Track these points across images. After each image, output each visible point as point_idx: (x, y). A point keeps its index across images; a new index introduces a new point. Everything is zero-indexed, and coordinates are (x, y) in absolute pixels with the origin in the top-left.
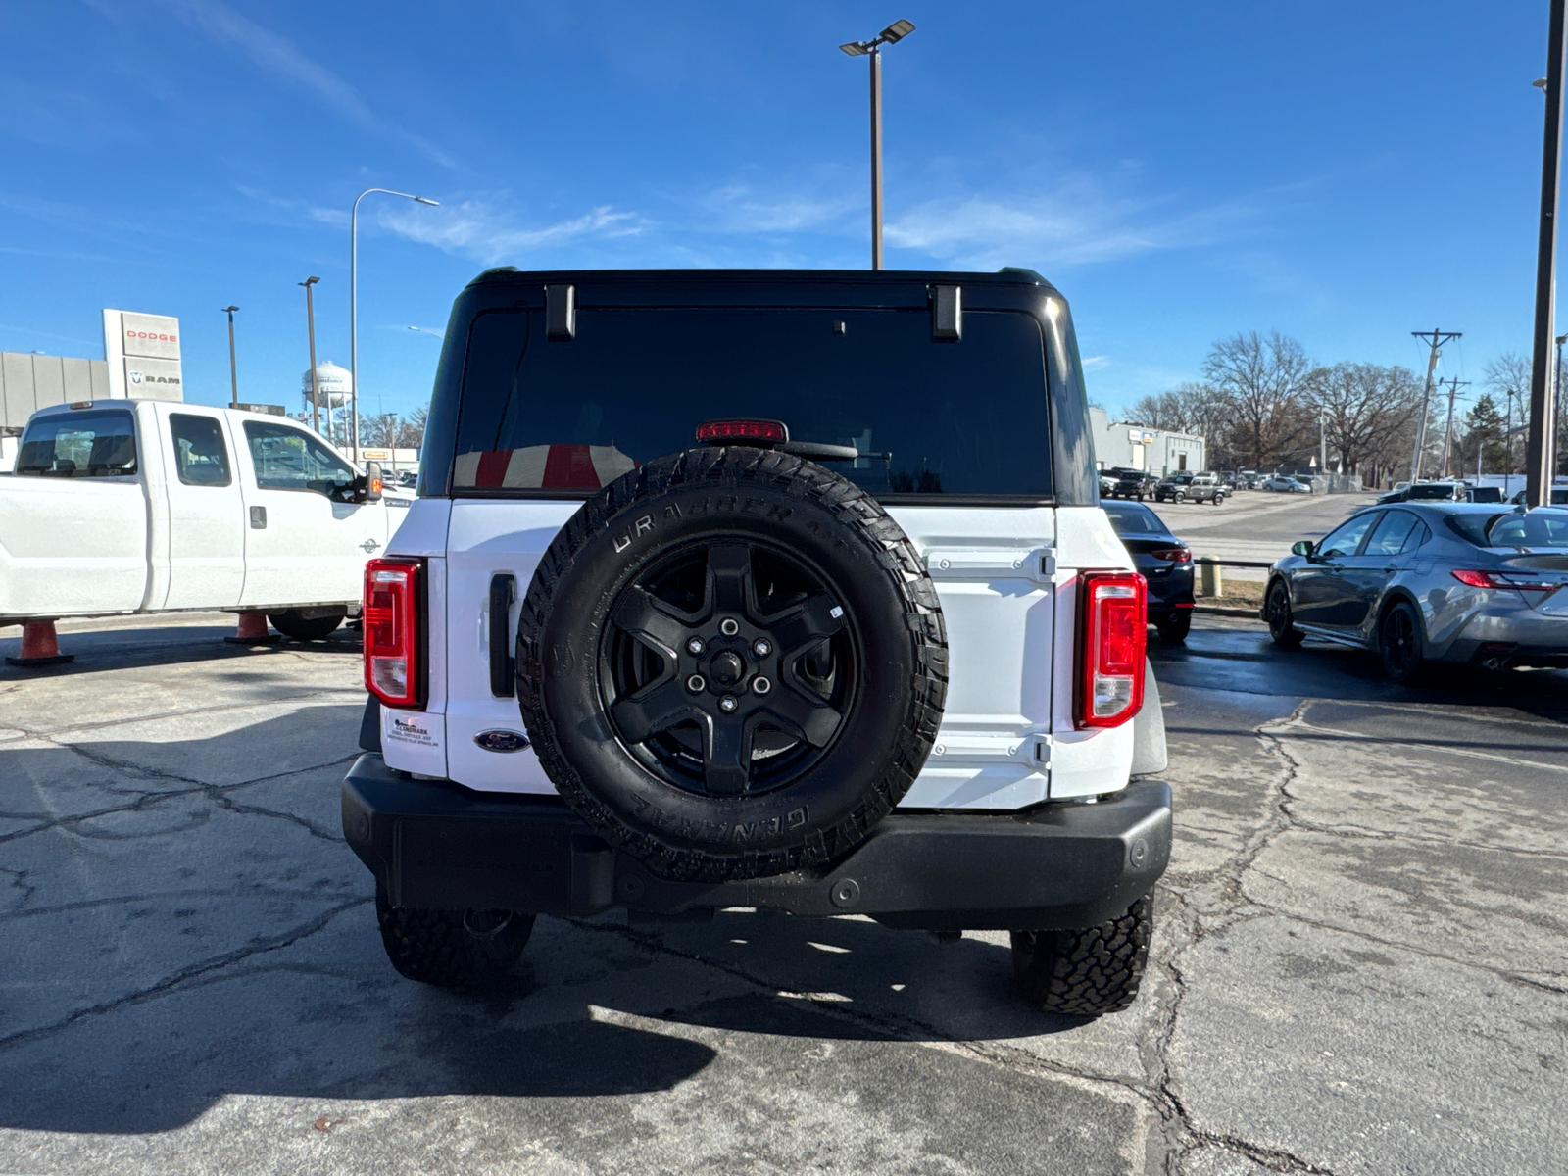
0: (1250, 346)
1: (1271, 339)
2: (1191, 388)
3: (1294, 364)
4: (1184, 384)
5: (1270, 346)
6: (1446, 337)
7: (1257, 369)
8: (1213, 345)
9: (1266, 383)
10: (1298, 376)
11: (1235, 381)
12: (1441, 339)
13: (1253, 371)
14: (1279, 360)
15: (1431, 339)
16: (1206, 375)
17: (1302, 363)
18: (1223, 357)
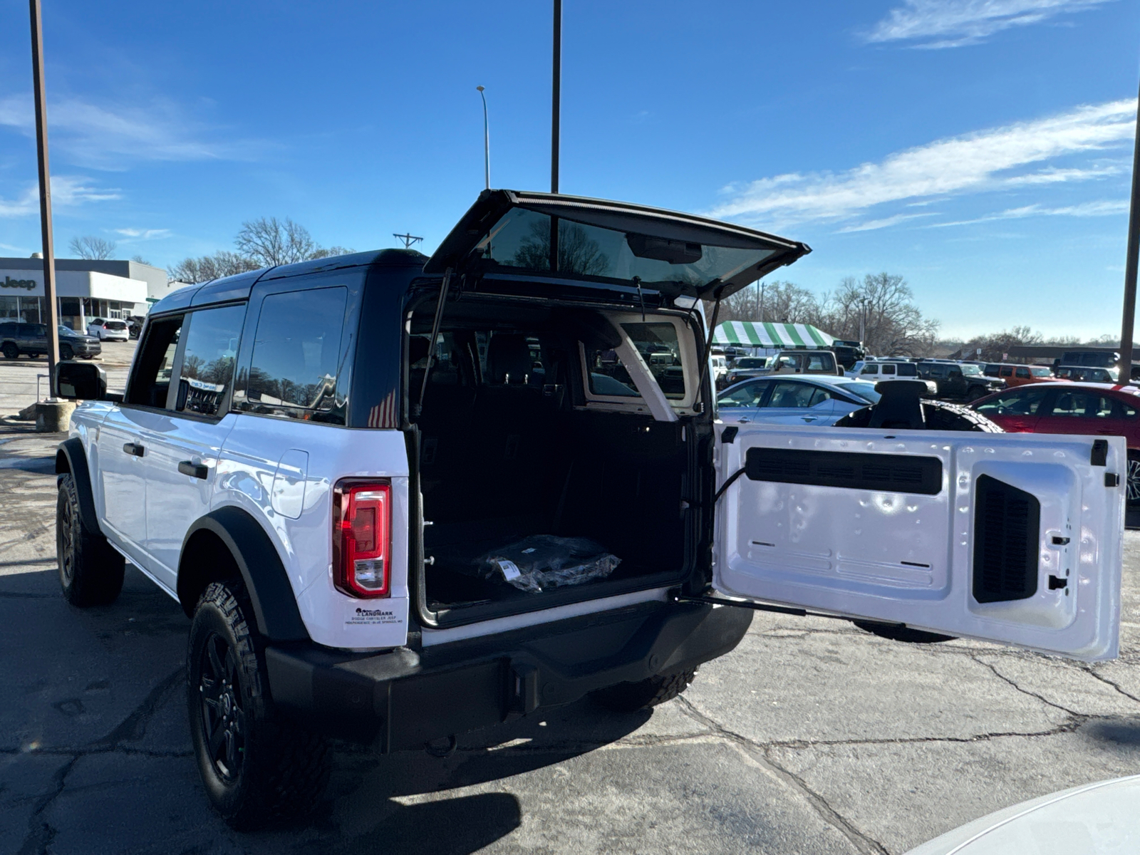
0: (271, 228)
1: (286, 225)
2: (224, 255)
3: (303, 245)
4: (218, 252)
5: (286, 229)
6: (414, 239)
7: (277, 246)
8: (243, 224)
9: (284, 257)
10: (307, 255)
11: (260, 253)
12: (411, 240)
13: (274, 247)
14: (293, 240)
15: (405, 239)
16: (239, 247)
17: (309, 245)
18: (251, 234)
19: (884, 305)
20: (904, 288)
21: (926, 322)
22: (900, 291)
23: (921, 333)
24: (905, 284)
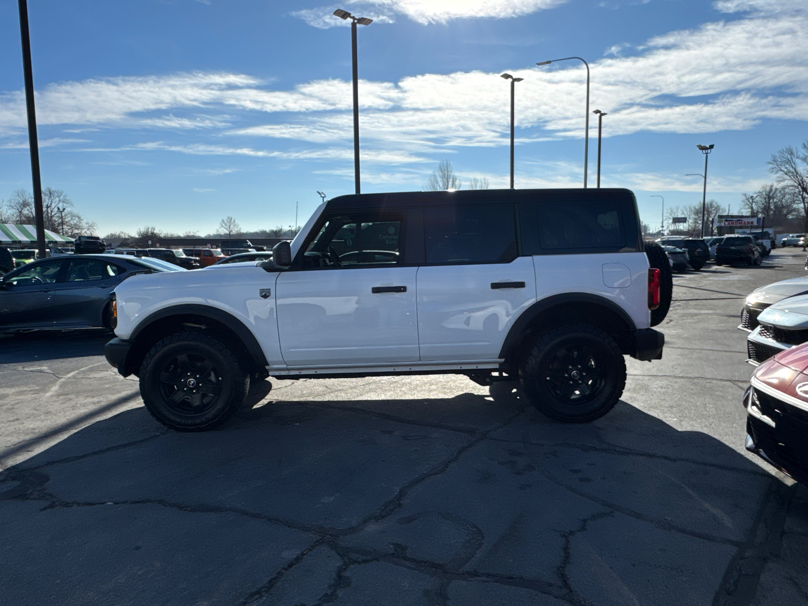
19: (52, 212)
20: (66, 200)
21: (87, 224)
22: (64, 202)
23: (83, 231)
24: (65, 196)
